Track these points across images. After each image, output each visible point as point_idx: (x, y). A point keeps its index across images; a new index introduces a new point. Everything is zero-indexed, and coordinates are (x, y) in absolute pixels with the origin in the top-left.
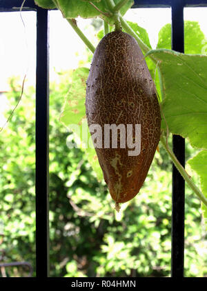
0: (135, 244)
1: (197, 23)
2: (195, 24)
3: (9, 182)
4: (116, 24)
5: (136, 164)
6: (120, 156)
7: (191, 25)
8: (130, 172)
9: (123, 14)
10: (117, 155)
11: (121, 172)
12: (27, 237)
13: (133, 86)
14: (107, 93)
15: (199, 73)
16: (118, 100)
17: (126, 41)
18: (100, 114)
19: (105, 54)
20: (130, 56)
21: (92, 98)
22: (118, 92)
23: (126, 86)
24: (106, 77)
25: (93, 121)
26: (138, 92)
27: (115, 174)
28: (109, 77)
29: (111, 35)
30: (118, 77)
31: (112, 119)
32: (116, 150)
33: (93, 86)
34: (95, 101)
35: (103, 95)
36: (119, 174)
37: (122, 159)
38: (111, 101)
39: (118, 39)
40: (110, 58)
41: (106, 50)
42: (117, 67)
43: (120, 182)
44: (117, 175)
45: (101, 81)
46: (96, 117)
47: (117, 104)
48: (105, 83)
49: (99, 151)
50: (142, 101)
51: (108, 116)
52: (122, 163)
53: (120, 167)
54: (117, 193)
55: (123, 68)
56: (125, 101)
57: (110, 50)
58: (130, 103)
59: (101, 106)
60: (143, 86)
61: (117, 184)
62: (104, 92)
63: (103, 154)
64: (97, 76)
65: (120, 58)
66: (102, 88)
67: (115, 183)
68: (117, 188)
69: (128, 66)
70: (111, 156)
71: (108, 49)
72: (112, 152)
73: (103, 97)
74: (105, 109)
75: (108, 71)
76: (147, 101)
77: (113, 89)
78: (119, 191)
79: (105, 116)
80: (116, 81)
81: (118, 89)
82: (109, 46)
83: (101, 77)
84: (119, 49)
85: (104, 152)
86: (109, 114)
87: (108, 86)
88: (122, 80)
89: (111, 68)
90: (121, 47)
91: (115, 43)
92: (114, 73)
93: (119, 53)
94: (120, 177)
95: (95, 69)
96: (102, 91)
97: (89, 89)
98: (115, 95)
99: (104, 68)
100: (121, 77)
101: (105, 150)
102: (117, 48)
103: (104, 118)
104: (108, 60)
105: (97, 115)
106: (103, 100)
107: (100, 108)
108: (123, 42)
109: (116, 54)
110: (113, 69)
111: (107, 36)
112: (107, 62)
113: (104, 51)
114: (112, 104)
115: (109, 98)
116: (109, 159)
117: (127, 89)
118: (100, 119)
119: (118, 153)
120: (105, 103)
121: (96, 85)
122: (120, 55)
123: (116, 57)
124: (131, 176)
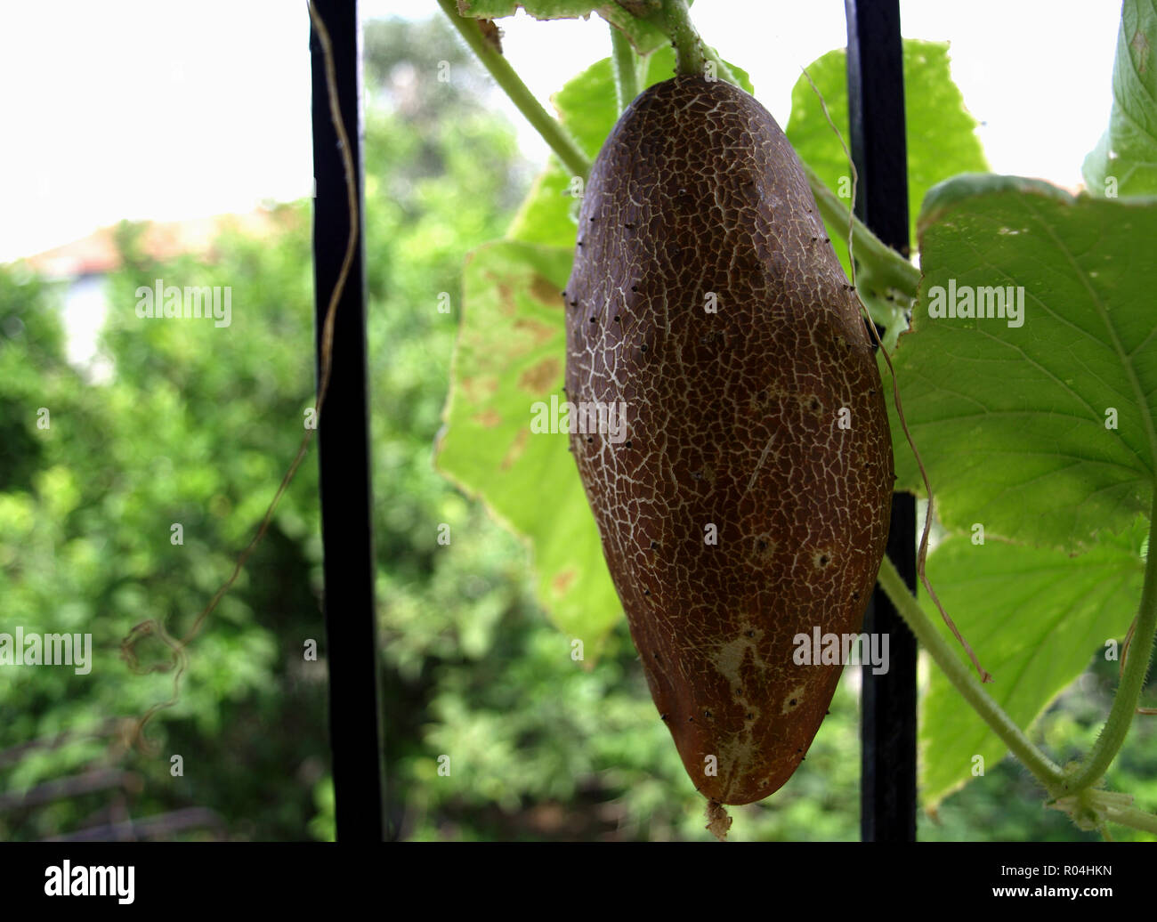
1: (941, 52)
2: (935, 55)
4: (684, 44)
6: (760, 633)
7: (922, 60)
8: (798, 693)
11: (757, 694)
13: (811, 319)
15: (1094, 268)
16: (752, 388)
17: (750, 120)
18: (669, 450)
19: (665, 175)
20: (778, 186)
21: (620, 374)
22: (749, 352)
23: (781, 322)
24: (685, 278)
25: (625, 477)
26: (832, 348)
27: (730, 702)
28: (700, 282)
29: (679, 93)
30: (741, 281)
31: (729, 472)
32: (744, 610)
33: (617, 319)
34: (640, 389)
35: (680, 361)
36: (750, 704)
37: (768, 646)
38: (720, 393)
39: (715, 110)
40: (697, 193)
41: (668, 154)
42: (734, 235)
43: (750, 737)
44: (740, 707)
45: (666, 301)
46: (645, 460)
47: (747, 404)
48: (686, 307)
49: (653, 604)
50: (849, 386)
51: (710, 458)
52: (764, 658)
53: (755, 676)
54: (732, 774)
55: (761, 239)
56: (786, 389)
57: (690, 156)
58: (805, 400)
59: (670, 415)
60: (841, 319)
61: (736, 742)
62: (687, 351)
63: (672, 620)
64: (637, 276)
65: (739, 194)
66: (675, 329)
67: (727, 739)
68: (733, 757)
69: (777, 230)
70: (718, 632)
71: (681, 153)
72: (726, 616)
73: (679, 372)
74: (691, 429)
75: (692, 252)
76: (863, 386)
77: (725, 337)
78: (740, 769)
79: (697, 460)
80: (737, 302)
81: (748, 337)
82: (682, 141)
83: (659, 278)
84: (731, 155)
85: (684, 613)
86: (716, 450)
87: (704, 324)
88: (761, 294)
89: (706, 238)
90: (737, 145)
91: (705, 126)
92: (724, 265)
93: (733, 172)
94: (750, 717)
95: (621, 242)
96: (675, 344)
97: (595, 331)
98: (737, 365)
99: (672, 237)
100: (758, 281)
101: (687, 605)
102: (721, 151)
103: (693, 469)
104: (687, 203)
105: (650, 454)
106: (681, 386)
107: (666, 424)
108: (740, 124)
109: (723, 178)
110: (716, 246)
111: (656, 97)
112: (682, 212)
113: (661, 162)
114: (728, 404)
115: (710, 380)
116: (706, 641)
117: (786, 336)
118: (666, 473)
119: (751, 619)
120: (694, 402)
121: (640, 318)
122: (738, 180)
123: (721, 190)
124: (798, 709)
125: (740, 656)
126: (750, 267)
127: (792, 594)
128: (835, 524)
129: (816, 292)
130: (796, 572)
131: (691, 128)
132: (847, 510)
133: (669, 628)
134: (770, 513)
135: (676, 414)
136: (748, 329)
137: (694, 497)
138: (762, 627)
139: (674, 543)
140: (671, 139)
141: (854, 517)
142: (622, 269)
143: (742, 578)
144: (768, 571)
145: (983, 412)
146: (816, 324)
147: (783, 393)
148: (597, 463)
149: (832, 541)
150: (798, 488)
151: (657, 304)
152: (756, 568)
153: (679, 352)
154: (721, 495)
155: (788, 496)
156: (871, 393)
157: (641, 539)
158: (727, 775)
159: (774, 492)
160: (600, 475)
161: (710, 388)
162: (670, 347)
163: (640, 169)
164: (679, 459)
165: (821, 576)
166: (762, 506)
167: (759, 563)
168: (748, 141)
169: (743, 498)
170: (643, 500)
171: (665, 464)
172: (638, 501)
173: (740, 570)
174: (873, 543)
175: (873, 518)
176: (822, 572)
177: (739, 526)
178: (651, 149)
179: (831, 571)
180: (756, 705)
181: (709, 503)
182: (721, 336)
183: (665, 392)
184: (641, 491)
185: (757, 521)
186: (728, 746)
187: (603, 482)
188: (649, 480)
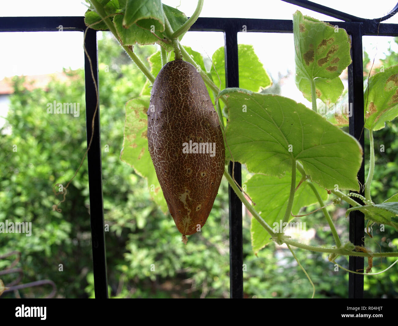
0: (159, 250)
1: (251, 47)
2: (249, 48)
3: (19, 194)
4: (176, 52)
5: (205, 198)
6: (189, 191)
7: (246, 49)
8: (200, 206)
9: (180, 40)
10: (186, 190)
11: (190, 206)
12: (43, 252)
13: (201, 120)
14: (175, 128)
15: (266, 108)
16: (186, 136)
17: (190, 72)
18: (168, 150)
19: (169, 86)
20: (195, 88)
21: (158, 132)
22: (186, 127)
23: (194, 120)
24: (172, 111)
25: (159, 156)
26: (206, 126)
27: (184, 208)
28: (175, 111)
29: (173, 65)
30: (185, 111)
31: (181, 154)
32: (185, 186)
33: (157, 119)
34: (162, 136)
35: (170, 129)
36: (188, 209)
37: (192, 194)
38: (179, 136)
39: (181, 70)
40: (175, 90)
41: (170, 81)
42: (183, 100)
43: (189, 217)
44: (186, 209)
45: (168, 115)
46: (163, 152)
47: (185, 139)
48: (172, 117)
49: (166, 186)
50: (210, 135)
51: (177, 151)
52: (191, 197)
53: (189, 202)
54: (186, 226)
55: (190, 101)
56: (194, 135)
57: (175, 81)
58: (199, 138)
59: (168, 141)
60: (209, 119)
61: (186, 218)
62: (172, 127)
63: (170, 189)
64: (162, 109)
65: (185, 90)
66: (169, 122)
67: (184, 217)
68: (186, 222)
69: (194, 99)
70: (180, 191)
71: (172, 81)
72: (182, 188)
73: (170, 132)
74: (173, 145)
75: (174, 104)
76: (214, 135)
77: (181, 124)
78: (188, 225)
79: (174, 151)
80: (184, 116)
81: (186, 124)
82: (173, 78)
83: (166, 110)
84: (184, 81)
85: (173, 187)
86: (178, 149)
87: (176, 121)
88: (189, 114)
89: (177, 101)
90: (186, 79)
91: (179, 74)
92: (181, 107)
93: (184, 85)
94: (189, 212)
95: (159, 101)
96: (169, 125)
97: (153, 122)
98: (183, 130)
99: (170, 101)
100: (188, 111)
101: (173, 185)
102: (181, 80)
103: (173, 154)
104: (173, 93)
105: (164, 150)
106: (171, 135)
107: (167, 144)
108: (187, 73)
109: (182, 87)
110: (179, 103)
111: (168, 66)
112: (172, 95)
113: (168, 82)
114: (181, 139)
115: (177, 133)
116: (178, 194)
117: (195, 124)
118: (167, 155)
119: (187, 188)
120: (173, 138)
121: (162, 119)
122: (185, 87)
123: (181, 90)
124: (200, 210)
125: (186, 197)
126: (187, 107)
127: (196, 182)
128: (206, 166)
129: (203, 113)
130: (197, 178)
131: (175, 74)
132: (209, 163)
133: (170, 191)
134: (191, 164)
135: (170, 141)
136: (186, 122)
137: (174, 160)
138: (190, 190)
139: (170, 171)
140: (171, 77)
141: (211, 165)
142: (159, 108)
143: (185, 179)
144: (191, 177)
145: (252, 141)
146: (202, 121)
147: (193, 137)
148: (153, 153)
149: (205, 170)
150: (197, 158)
151: (166, 116)
152: (188, 176)
153: (170, 127)
154: (179, 160)
155: (195, 160)
156: (216, 137)
157: (163, 170)
158: (185, 227)
159: (191, 159)
160: (154, 156)
161: (177, 135)
162: (168, 126)
163: (163, 84)
164: (170, 152)
165: (203, 178)
166: (189, 162)
167: (188, 175)
168: (188, 77)
169: (184, 160)
170: (163, 161)
171: (167, 153)
172: (162, 161)
173: (184, 177)
174: (217, 171)
175: (216, 165)
176: (203, 177)
177: (184, 167)
178: (166, 79)
179: (205, 177)
180: (190, 209)
181: (177, 161)
182: (180, 124)
183: (167, 136)
184: (163, 159)
185: (188, 165)
186: (184, 219)
187: (155, 158)
188: (164, 157)
